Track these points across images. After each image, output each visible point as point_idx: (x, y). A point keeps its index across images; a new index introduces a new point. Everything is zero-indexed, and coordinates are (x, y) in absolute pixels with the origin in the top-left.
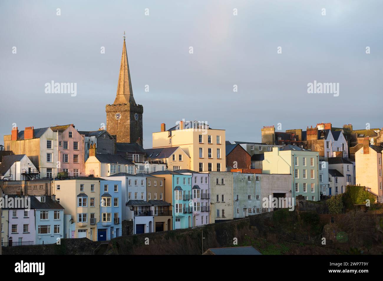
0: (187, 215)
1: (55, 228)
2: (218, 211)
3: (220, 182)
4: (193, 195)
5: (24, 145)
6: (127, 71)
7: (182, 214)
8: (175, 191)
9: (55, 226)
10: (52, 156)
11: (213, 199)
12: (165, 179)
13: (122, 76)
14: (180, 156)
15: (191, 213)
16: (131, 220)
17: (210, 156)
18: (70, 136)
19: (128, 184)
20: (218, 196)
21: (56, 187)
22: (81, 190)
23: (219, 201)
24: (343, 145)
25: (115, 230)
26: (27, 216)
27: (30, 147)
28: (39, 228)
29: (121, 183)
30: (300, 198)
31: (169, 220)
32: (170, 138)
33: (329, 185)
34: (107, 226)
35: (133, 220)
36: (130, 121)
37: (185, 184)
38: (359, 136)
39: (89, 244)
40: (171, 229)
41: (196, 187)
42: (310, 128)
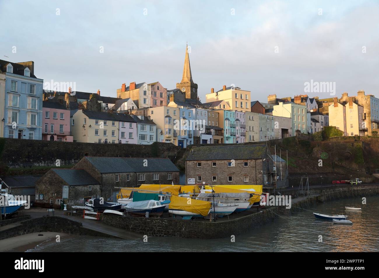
0: (232, 137)
1: (150, 137)
2: (250, 136)
3: (251, 118)
4: (236, 125)
5: (129, 94)
6: (188, 64)
7: (229, 136)
8: (225, 121)
9: (150, 135)
10: (147, 100)
11: (247, 128)
12: (219, 113)
13: (186, 67)
14: (224, 106)
15: (235, 136)
16: (199, 136)
17: (242, 107)
18: (158, 89)
19: (197, 114)
20: (250, 127)
21: (151, 112)
22: (167, 113)
23: (251, 130)
24: (315, 106)
25: (189, 142)
26: (132, 127)
27: (133, 95)
28: (140, 136)
29: (193, 111)
30: (298, 131)
31: (222, 139)
32: (217, 96)
33: (311, 127)
34: (184, 139)
35: (200, 137)
36: (191, 92)
37: (231, 117)
38: (324, 102)
39: (173, 147)
40: (223, 143)
41: (237, 120)
42: (296, 96)
